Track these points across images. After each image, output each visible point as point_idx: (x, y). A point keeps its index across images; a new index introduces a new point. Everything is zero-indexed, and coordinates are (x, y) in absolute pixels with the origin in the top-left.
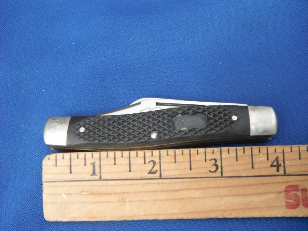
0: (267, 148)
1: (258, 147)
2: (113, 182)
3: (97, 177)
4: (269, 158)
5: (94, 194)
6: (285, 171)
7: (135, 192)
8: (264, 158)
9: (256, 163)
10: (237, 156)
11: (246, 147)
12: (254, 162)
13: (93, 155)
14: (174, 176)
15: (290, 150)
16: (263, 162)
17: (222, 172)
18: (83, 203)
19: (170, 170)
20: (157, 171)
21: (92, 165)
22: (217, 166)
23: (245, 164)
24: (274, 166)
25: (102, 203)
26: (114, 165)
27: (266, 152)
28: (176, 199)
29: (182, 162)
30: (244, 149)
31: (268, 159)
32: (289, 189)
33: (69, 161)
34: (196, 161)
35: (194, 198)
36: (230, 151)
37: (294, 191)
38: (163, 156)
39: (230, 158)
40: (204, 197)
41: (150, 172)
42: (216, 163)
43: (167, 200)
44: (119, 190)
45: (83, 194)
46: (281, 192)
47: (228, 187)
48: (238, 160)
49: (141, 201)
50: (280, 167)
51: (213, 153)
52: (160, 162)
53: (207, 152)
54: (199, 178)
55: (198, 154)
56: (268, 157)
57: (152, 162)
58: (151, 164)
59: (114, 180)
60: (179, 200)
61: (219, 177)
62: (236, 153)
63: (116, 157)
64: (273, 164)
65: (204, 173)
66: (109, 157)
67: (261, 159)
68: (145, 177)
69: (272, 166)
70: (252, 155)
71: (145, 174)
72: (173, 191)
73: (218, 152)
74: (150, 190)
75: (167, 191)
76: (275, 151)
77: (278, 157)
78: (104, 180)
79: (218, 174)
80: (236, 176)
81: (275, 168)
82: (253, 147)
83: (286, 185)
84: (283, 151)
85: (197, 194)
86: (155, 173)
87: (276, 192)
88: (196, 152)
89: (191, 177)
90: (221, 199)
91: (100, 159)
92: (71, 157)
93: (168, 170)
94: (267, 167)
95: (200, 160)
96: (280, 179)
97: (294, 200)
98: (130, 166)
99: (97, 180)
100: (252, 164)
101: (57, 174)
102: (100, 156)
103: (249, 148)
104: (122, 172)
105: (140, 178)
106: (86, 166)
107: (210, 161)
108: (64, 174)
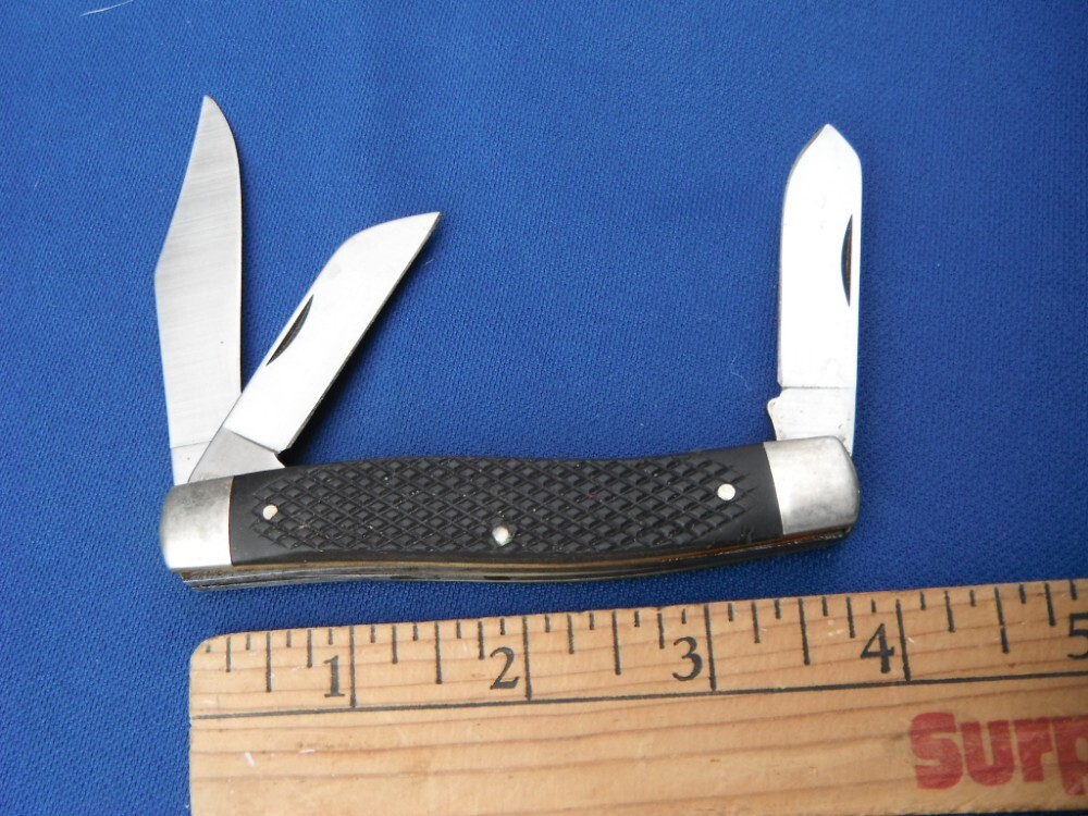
0: (848, 601)
1: (820, 598)
2: (388, 716)
3: (345, 701)
4: (855, 629)
5: (334, 752)
6: (906, 669)
7: (453, 745)
8: (839, 632)
9: (815, 647)
10: (756, 626)
11: (783, 600)
12: (809, 644)
13: (330, 635)
14: (569, 692)
15: (919, 605)
16: (836, 644)
17: (712, 678)
18: (302, 779)
19: (555, 676)
20: (517, 679)
21: (329, 664)
22: (697, 660)
23: (784, 651)
24: (874, 655)
25: (357, 779)
26: (390, 666)
27: (846, 611)
28: (575, 765)
29: (591, 650)
30: (777, 605)
31: (852, 635)
32: (923, 726)
33: (265, 654)
34: (633, 645)
35: (631, 761)
36: (735, 614)
37: (940, 730)
38: (535, 633)
39: (735, 632)
40: (661, 758)
41: (498, 684)
42: (695, 652)
43: (548, 767)
44: (405, 737)
45: (303, 751)
46: (898, 737)
47: (733, 723)
48: (760, 638)
49: (473, 772)
50: (890, 658)
51: (684, 622)
52: (526, 653)
53: (664, 616)
54: (645, 697)
55: (637, 624)
56: (851, 627)
57: (501, 654)
58: (501, 659)
59: (393, 709)
60: (584, 766)
61: (704, 694)
62: (755, 618)
63: (398, 639)
64: (869, 650)
65: (658, 683)
66: (377, 641)
68: (484, 698)
69: (866, 654)
70: (802, 623)
71: (483, 690)
72: (568, 739)
73: (697, 616)
74: (499, 737)
75: (547, 740)
76: (874, 610)
77: (882, 625)
78: (362, 710)
79: (702, 684)
80: (755, 688)
81: (876, 663)
82: (805, 599)
83: (914, 712)
84: (898, 606)
85: (639, 747)
86: (512, 684)
87: (883, 736)
88: (633, 620)
89: (620, 695)
90: (713, 761)
91: (352, 647)
92: (268, 643)
93: (550, 676)
94: (851, 660)
95: (644, 644)
96: (896, 694)
97: (943, 761)
98: (438, 667)
99: (341, 711)
100: (803, 652)
101: (229, 694)
102: (352, 640)
103: (794, 603)
104: (414, 685)
105: (469, 702)
106: (312, 670)
107: (675, 644)
108: (249, 693)
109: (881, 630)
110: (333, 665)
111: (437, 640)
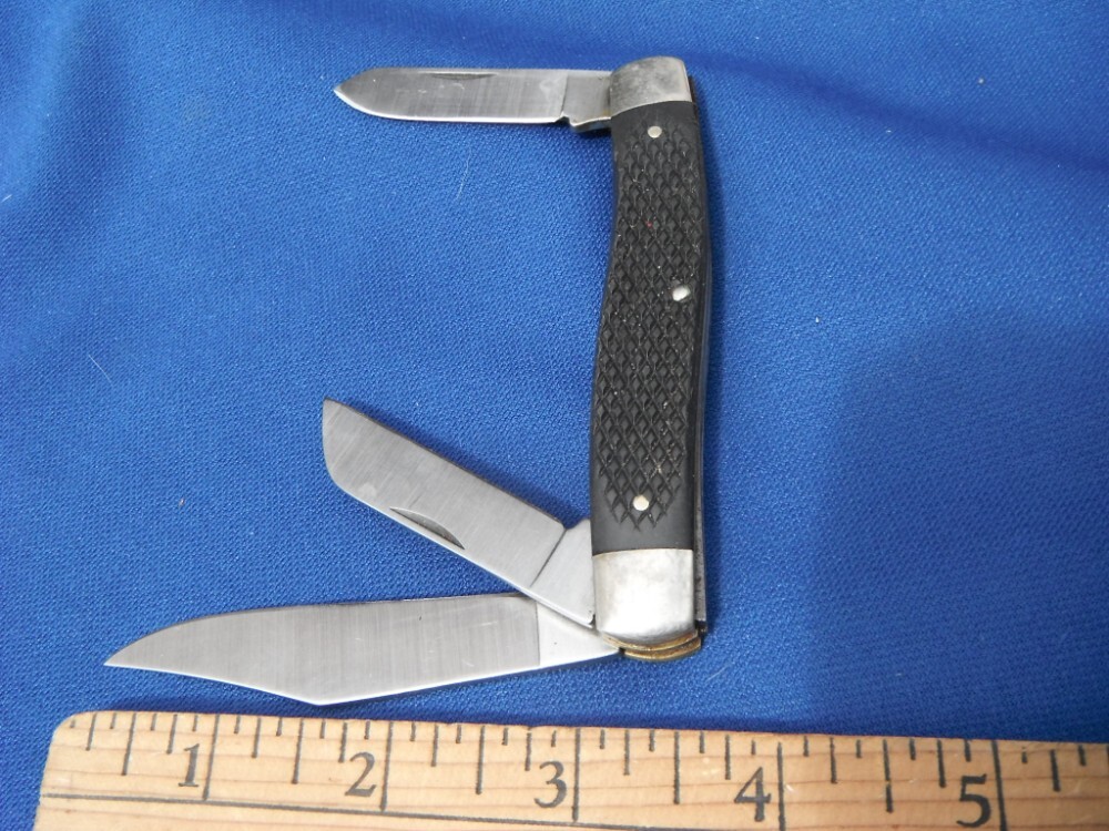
0: (727, 739)
1: (698, 733)
2: (237, 813)
3: (197, 793)
4: (731, 770)
6: (781, 819)
8: (714, 771)
9: (688, 785)
10: (627, 758)
11: (659, 732)
12: (681, 781)
13: (195, 722)
14: (425, 808)
15: (801, 750)
16: (710, 784)
17: (575, 808)
19: (412, 788)
20: (373, 787)
21: (189, 752)
22: (561, 787)
23: (654, 786)
24: (748, 800)
26: (249, 760)
27: (724, 751)
29: (453, 764)
30: (652, 736)
31: (727, 776)
33: (128, 735)
34: (499, 763)
36: (607, 743)
38: (400, 741)
39: (604, 761)
41: (354, 791)
42: (559, 778)
48: (631, 770)
50: (766, 806)
51: (553, 744)
52: (387, 761)
53: (533, 737)
54: (502, 821)
55: (505, 742)
56: (728, 767)
57: (362, 759)
58: (361, 764)
59: (243, 805)
61: (564, 824)
62: (627, 749)
63: (262, 732)
64: (744, 795)
65: (518, 807)
66: (240, 732)
67: (705, 773)
68: (337, 804)
69: (740, 799)
70: (676, 758)
71: (337, 796)
73: (567, 740)
76: (753, 752)
77: (761, 769)
78: (213, 803)
79: (563, 813)
81: (750, 810)
82: (681, 733)
84: (779, 750)
86: (368, 793)
88: (502, 737)
89: (477, 816)
91: (214, 736)
92: (133, 724)
93: (407, 788)
94: (724, 803)
95: (509, 764)
98: (296, 766)
99: (192, 802)
100: (673, 789)
101: (84, 773)
102: (216, 729)
103: (670, 736)
104: (269, 782)
105: (321, 807)
106: (171, 756)
107: (541, 767)
108: (104, 774)
109: (759, 773)
110: (193, 753)
111: (300, 738)
